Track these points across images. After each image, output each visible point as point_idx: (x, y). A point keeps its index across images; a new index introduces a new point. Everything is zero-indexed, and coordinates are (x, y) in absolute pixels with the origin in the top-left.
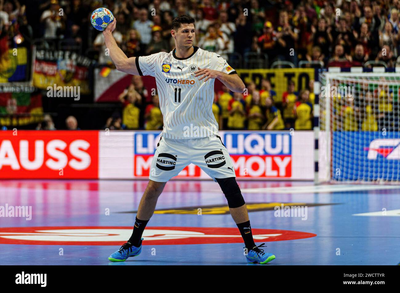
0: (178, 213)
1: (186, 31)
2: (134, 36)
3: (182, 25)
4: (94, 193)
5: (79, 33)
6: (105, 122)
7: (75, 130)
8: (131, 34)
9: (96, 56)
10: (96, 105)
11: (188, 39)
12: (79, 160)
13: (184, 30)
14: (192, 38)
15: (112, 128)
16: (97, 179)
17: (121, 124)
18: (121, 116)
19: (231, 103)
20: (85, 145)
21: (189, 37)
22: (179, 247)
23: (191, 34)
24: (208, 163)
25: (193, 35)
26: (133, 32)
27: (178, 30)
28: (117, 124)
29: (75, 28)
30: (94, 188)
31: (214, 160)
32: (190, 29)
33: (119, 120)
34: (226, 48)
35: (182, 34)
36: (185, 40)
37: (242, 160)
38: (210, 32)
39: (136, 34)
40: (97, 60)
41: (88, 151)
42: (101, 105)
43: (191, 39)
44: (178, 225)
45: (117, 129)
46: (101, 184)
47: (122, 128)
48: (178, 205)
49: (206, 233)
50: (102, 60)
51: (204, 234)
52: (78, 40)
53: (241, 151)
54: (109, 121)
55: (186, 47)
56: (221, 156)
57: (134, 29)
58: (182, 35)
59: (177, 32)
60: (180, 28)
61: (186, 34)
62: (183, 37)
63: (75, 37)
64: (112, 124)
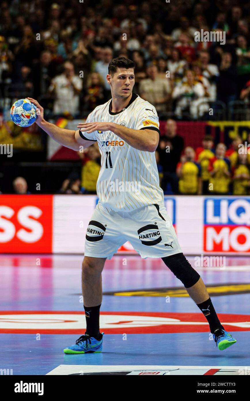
0: (148, 296)
1: (123, 77)
2: (96, 81)
3: (119, 70)
4: (46, 270)
5: (30, 77)
6: (61, 185)
7: (24, 194)
8: (93, 79)
9: (49, 105)
10: (49, 164)
11: (124, 87)
12: (29, 230)
13: (121, 75)
14: (130, 86)
15: (69, 191)
16: (50, 253)
17: (80, 187)
18: (79, 177)
19: (212, 162)
20: (37, 212)
21: (126, 85)
22: (149, 336)
23: (128, 81)
24: (142, 238)
25: (132, 82)
26: (95, 75)
27: (114, 75)
28: (75, 187)
29: (25, 70)
30: (47, 264)
31: (148, 235)
32: (128, 74)
33: (78, 183)
34: (207, 95)
35: (119, 80)
36: (120, 88)
37: (225, 231)
38: (187, 76)
39: (99, 78)
40: (52, 109)
41: (40, 220)
42: (56, 164)
43: (128, 87)
44: (148, 310)
45: (75, 193)
46: (56, 259)
47: (81, 192)
48: (148, 286)
49: (182, 320)
50: (57, 110)
51: (179, 321)
52: (29, 85)
53: (224, 219)
54: (66, 183)
55: (122, 97)
56: (156, 231)
57: (96, 72)
58: (118, 82)
59: (113, 77)
60: (115, 73)
61: (123, 81)
62: (119, 85)
63: (25, 82)
64: (69, 187)
